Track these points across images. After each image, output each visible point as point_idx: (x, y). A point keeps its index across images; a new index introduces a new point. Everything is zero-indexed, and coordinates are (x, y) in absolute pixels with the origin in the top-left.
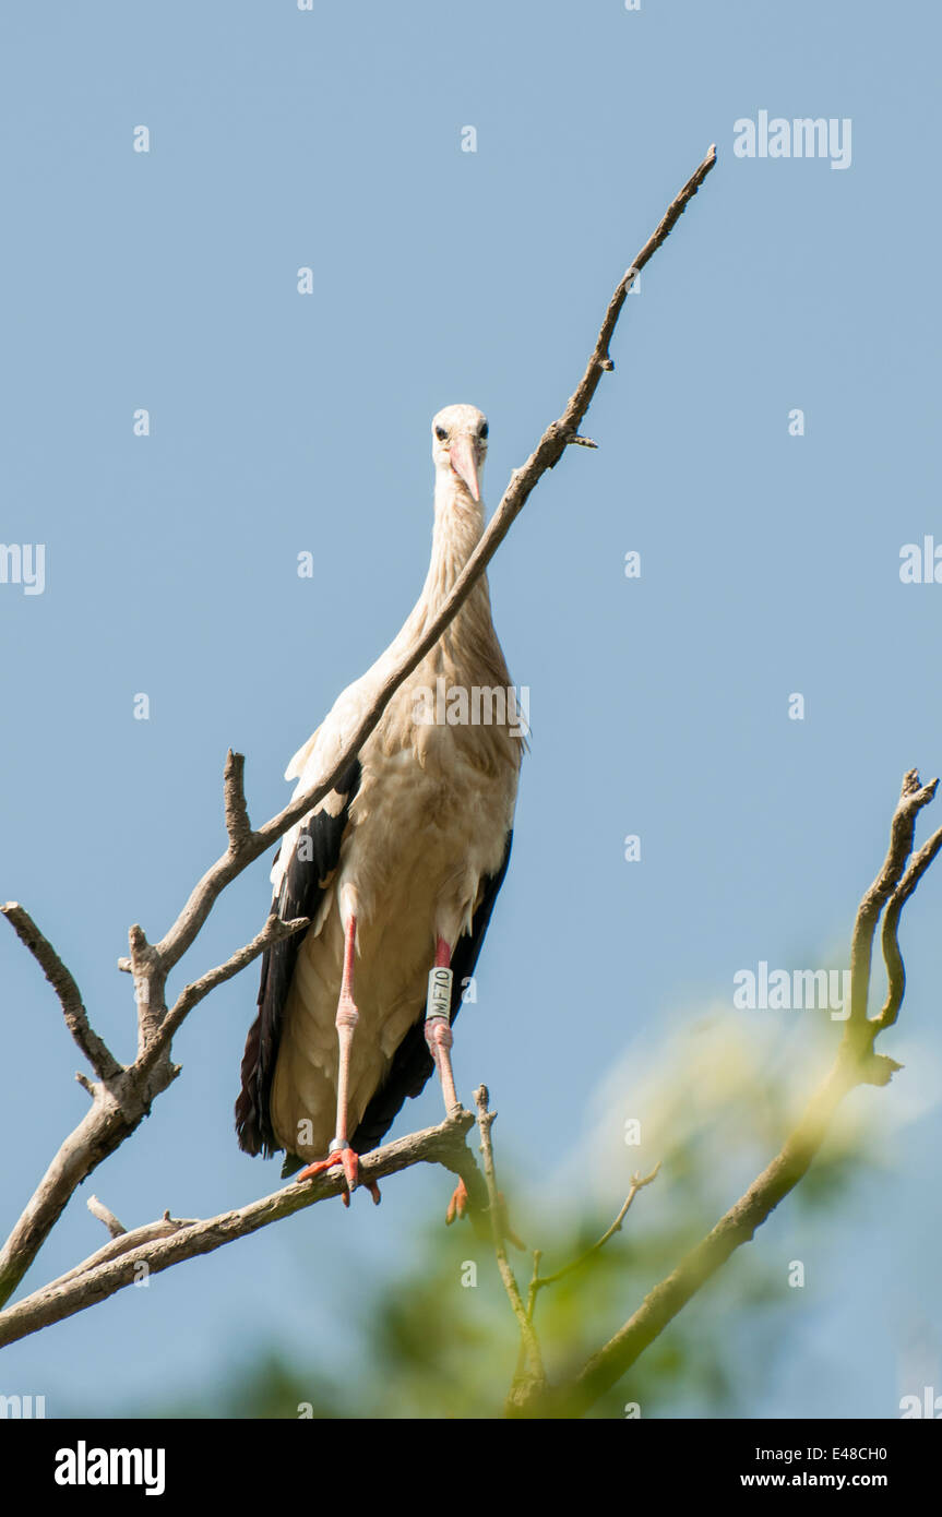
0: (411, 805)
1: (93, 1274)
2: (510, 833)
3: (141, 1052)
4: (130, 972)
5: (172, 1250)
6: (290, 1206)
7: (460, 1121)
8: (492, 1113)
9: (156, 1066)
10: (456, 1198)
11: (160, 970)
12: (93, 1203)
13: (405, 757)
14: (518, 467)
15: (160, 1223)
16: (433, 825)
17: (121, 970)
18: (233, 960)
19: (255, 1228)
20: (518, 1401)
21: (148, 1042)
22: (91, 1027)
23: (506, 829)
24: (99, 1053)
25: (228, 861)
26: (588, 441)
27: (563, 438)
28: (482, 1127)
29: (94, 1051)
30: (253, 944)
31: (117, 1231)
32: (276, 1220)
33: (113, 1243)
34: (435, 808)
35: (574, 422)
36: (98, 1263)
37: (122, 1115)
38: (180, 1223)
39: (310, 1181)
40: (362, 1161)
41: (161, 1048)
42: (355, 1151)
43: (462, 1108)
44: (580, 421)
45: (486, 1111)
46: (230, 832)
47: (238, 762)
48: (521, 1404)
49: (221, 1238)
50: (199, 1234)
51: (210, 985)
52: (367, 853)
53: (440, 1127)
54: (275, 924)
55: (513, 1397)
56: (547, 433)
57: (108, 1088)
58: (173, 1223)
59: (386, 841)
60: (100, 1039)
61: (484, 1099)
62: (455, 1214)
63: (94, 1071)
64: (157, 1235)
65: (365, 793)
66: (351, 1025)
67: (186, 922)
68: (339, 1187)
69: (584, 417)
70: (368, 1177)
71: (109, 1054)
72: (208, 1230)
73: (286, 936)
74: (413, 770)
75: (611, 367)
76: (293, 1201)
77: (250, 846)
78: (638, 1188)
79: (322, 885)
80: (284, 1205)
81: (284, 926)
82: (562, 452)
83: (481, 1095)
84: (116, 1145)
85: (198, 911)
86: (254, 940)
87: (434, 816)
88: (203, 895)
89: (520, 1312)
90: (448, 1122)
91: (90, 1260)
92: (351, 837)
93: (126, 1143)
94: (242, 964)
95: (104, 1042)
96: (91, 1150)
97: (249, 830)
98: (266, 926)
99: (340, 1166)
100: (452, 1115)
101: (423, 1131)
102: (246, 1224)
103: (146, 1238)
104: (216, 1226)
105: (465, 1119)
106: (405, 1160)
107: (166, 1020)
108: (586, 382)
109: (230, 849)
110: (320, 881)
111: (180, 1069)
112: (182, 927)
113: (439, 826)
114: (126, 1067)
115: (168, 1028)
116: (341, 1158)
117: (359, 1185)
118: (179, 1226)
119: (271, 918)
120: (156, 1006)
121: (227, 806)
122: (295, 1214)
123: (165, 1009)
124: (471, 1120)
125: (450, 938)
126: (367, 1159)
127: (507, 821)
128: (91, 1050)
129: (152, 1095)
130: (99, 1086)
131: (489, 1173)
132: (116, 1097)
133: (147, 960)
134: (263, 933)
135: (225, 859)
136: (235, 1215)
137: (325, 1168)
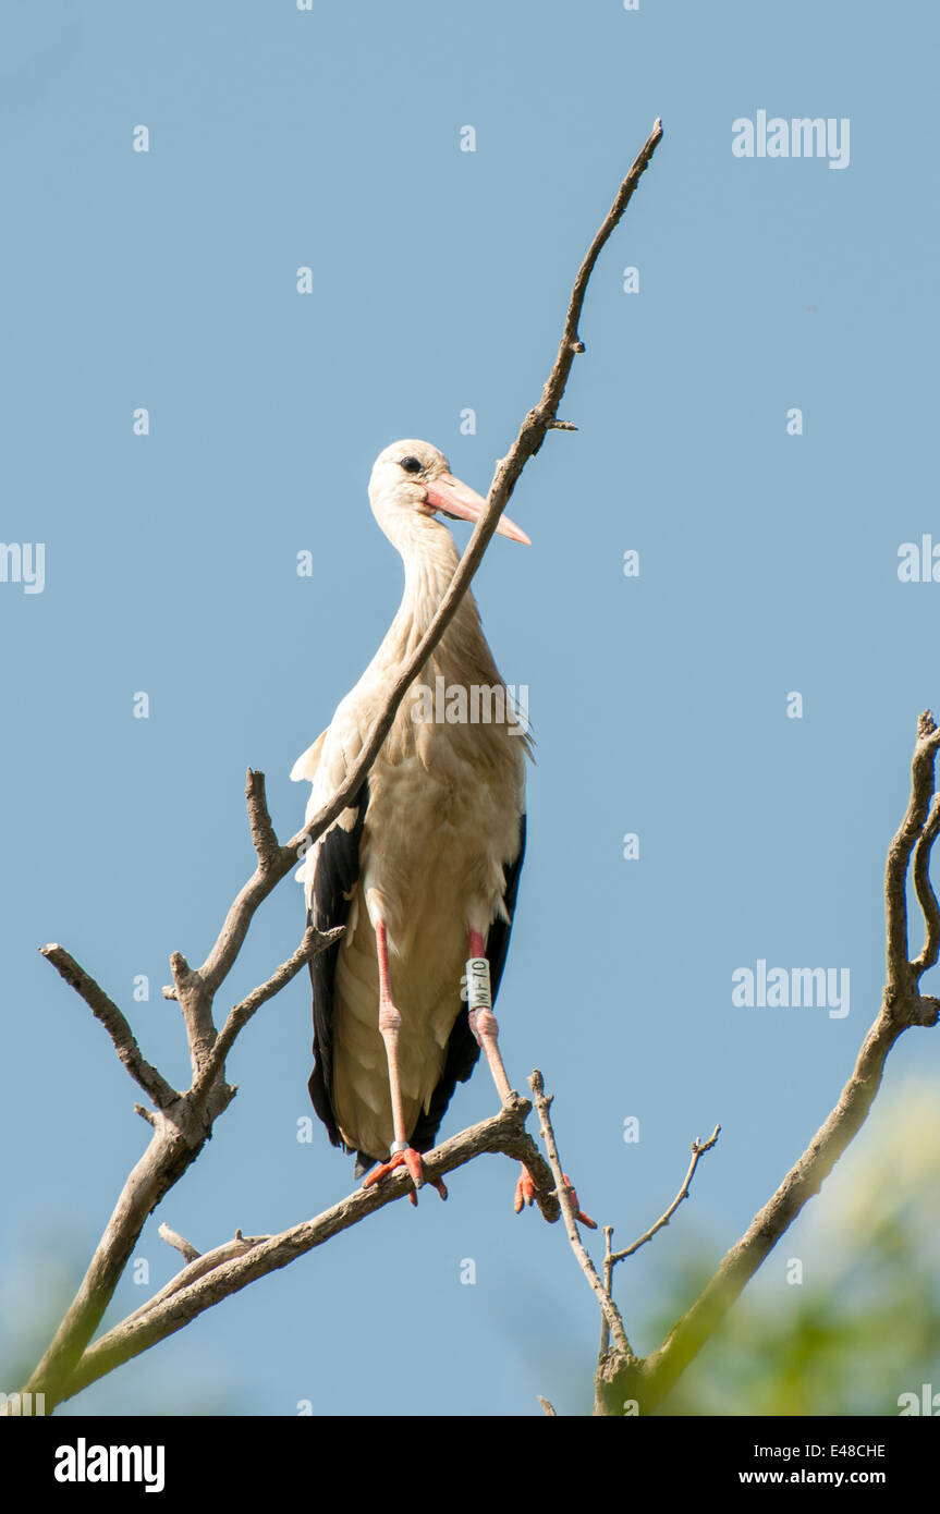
0: (422, 808)
1: (173, 1301)
2: (524, 819)
3: (196, 1077)
4: (175, 999)
5: (247, 1268)
6: (359, 1211)
7: (517, 1109)
8: (548, 1097)
9: (211, 1090)
10: (521, 1186)
11: (204, 992)
12: (164, 1231)
13: (408, 765)
14: (501, 458)
15: (233, 1243)
16: (447, 824)
17: (167, 998)
18: (276, 976)
19: (326, 1237)
20: (608, 1377)
21: (202, 1067)
22: (144, 1059)
23: (518, 816)
24: (155, 1083)
25: (259, 879)
26: (567, 425)
27: (543, 424)
28: (540, 1112)
29: (149, 1081)
30: (294, 958)
31: (191, 1255)
32: (347, 1227)
33: (189, 1268)
34: (445, 808)
35: (552, 408)
36: (176, 1290)
37: (184, 1141)
38: (253, 1241)
39: (376, 1185)
40: (424, 1159)
41: (215, 1071)
42: (416, 1150)
43: (517, 1095)
44: (558, 405)
45: (543, 1096)
46: (258, 850)
47: (258, 780)
48: (611, 1380)
49: (294, 1251)
50: (273, 1249)
51: (256, 1004)
52: (386, 861)
53: (498, 1117)
54: (313, 936)
55: (602, 1375)
56: (526, 421)
57: (168, 1117)
58: (246, 1241)
59: (403, 847)
60: (154, 1069)
61: (539, 1084)
62: (523, 1202)
63: (152, 1101)
64: (231, 1255)
65: (376, 804)
66: (394, 1028)
67: (225, 944)
68: (406, 1187)
69: (561, 401)
70: (433, 1175)
71: (165, 1082)
72: (281, 1245)
73: (326, 946)
74: (419, 774)
75: (582, 348)
76: (361, 1207)
77: (279, 862)
78: (700, 1153)
79: (347, 897)
80: (353, 1212)
81: (323, 937)
82: (543, 438)
83: (536, 1081)
84: (182, 1172)
85: (236, 931)
86: (295, 953)
87: (445, 815)
88: (239, 915)
89: (600, 1289)
90: (506, 1111)
91: (168, 1287)
92: (368, 848)
93: (191, 1169)
94: (286, 979)
95: (159, 1072)
96: (158, 1179)
97: (277, 846)
98: (305, 938)
99: (404, 1167)
100: (508, 1104)
101: (482, 1123)
102: (317, 1235)
103: (221, 1259)
104: (288, 1239)
105: (522, 1107)
106: (467, 1153)
107: (217, 1043)
108: (559, 367)
109: (260, 867)
110: (345, 893)
111: (235, 1089)
112: (222, 950)
113: (453, 824)
114: (183, 1094)
115: (220, 1052)
116: (403, 1158)
117: (425, 1183)
118: (252, 1244)
119: (308, 931)
120: (207, 1029)
121: (252, 825)
122: (365, 1219)
123: (214, 1032)
124: (527, 1107)
125: (481, 928)
126: (429, 1157)
127: (518, 808)
128: (147, 1081)
129: (211, 1118)
130: (158, 1115)
131: (552, 1157)
132: (177, 1124)
133: (191, 985)
134: (303, 946)
135: (256, 878)
136: (305, 1228)
137: (389, 1171)
